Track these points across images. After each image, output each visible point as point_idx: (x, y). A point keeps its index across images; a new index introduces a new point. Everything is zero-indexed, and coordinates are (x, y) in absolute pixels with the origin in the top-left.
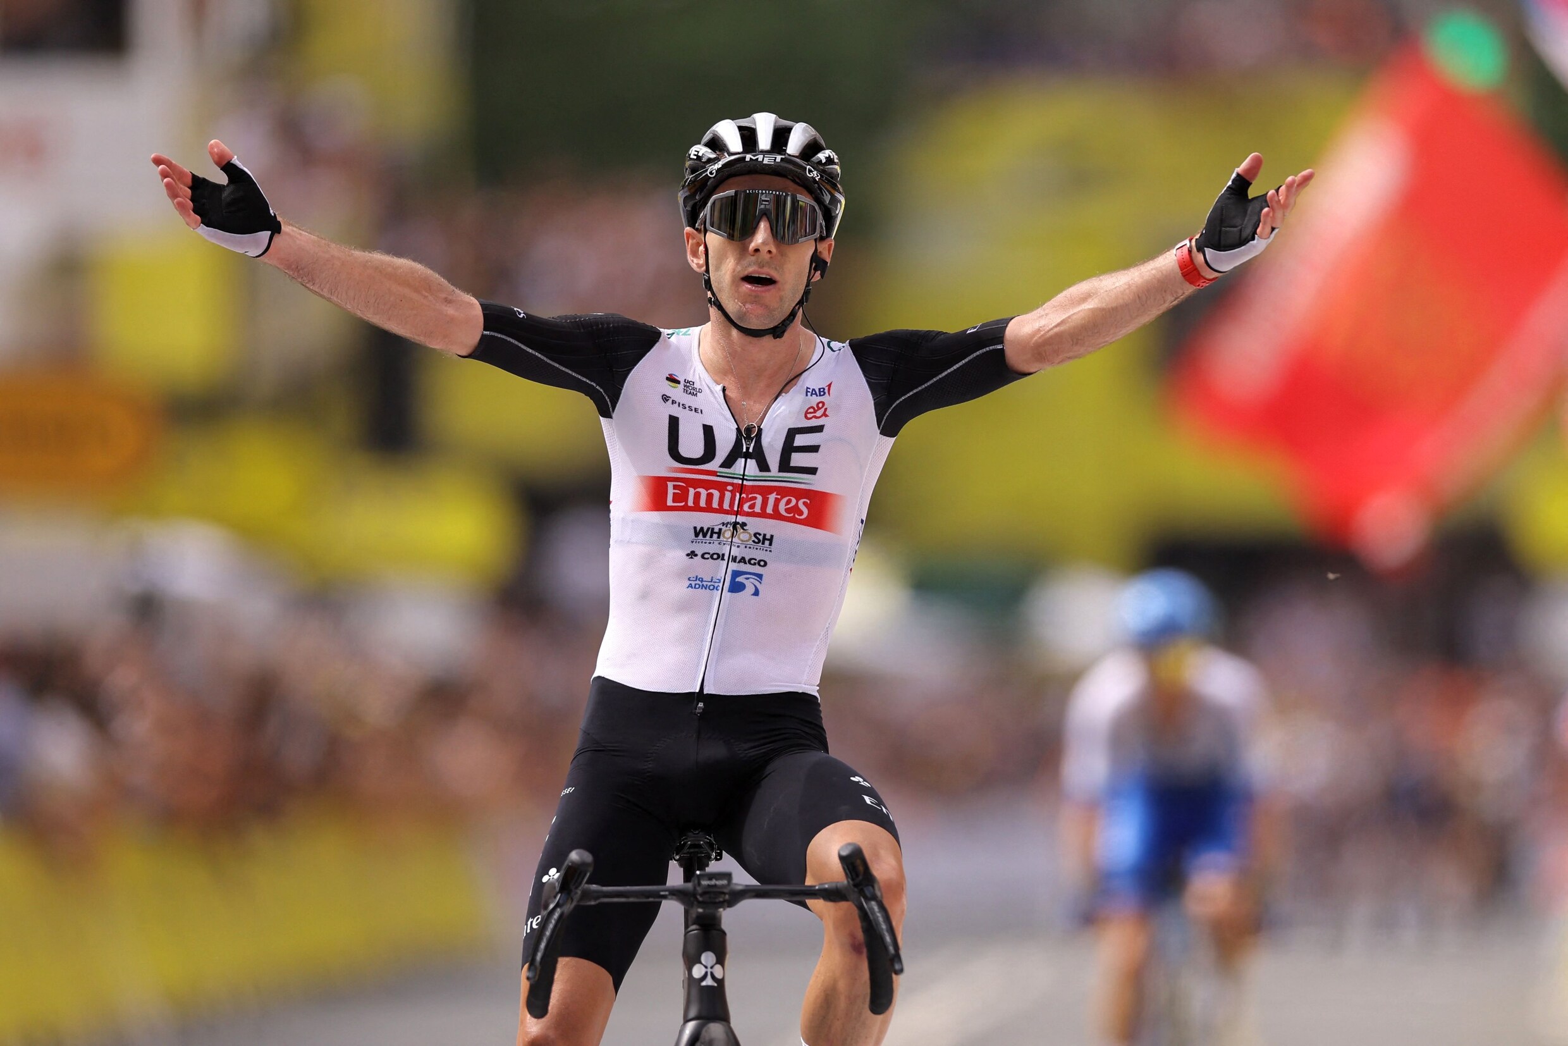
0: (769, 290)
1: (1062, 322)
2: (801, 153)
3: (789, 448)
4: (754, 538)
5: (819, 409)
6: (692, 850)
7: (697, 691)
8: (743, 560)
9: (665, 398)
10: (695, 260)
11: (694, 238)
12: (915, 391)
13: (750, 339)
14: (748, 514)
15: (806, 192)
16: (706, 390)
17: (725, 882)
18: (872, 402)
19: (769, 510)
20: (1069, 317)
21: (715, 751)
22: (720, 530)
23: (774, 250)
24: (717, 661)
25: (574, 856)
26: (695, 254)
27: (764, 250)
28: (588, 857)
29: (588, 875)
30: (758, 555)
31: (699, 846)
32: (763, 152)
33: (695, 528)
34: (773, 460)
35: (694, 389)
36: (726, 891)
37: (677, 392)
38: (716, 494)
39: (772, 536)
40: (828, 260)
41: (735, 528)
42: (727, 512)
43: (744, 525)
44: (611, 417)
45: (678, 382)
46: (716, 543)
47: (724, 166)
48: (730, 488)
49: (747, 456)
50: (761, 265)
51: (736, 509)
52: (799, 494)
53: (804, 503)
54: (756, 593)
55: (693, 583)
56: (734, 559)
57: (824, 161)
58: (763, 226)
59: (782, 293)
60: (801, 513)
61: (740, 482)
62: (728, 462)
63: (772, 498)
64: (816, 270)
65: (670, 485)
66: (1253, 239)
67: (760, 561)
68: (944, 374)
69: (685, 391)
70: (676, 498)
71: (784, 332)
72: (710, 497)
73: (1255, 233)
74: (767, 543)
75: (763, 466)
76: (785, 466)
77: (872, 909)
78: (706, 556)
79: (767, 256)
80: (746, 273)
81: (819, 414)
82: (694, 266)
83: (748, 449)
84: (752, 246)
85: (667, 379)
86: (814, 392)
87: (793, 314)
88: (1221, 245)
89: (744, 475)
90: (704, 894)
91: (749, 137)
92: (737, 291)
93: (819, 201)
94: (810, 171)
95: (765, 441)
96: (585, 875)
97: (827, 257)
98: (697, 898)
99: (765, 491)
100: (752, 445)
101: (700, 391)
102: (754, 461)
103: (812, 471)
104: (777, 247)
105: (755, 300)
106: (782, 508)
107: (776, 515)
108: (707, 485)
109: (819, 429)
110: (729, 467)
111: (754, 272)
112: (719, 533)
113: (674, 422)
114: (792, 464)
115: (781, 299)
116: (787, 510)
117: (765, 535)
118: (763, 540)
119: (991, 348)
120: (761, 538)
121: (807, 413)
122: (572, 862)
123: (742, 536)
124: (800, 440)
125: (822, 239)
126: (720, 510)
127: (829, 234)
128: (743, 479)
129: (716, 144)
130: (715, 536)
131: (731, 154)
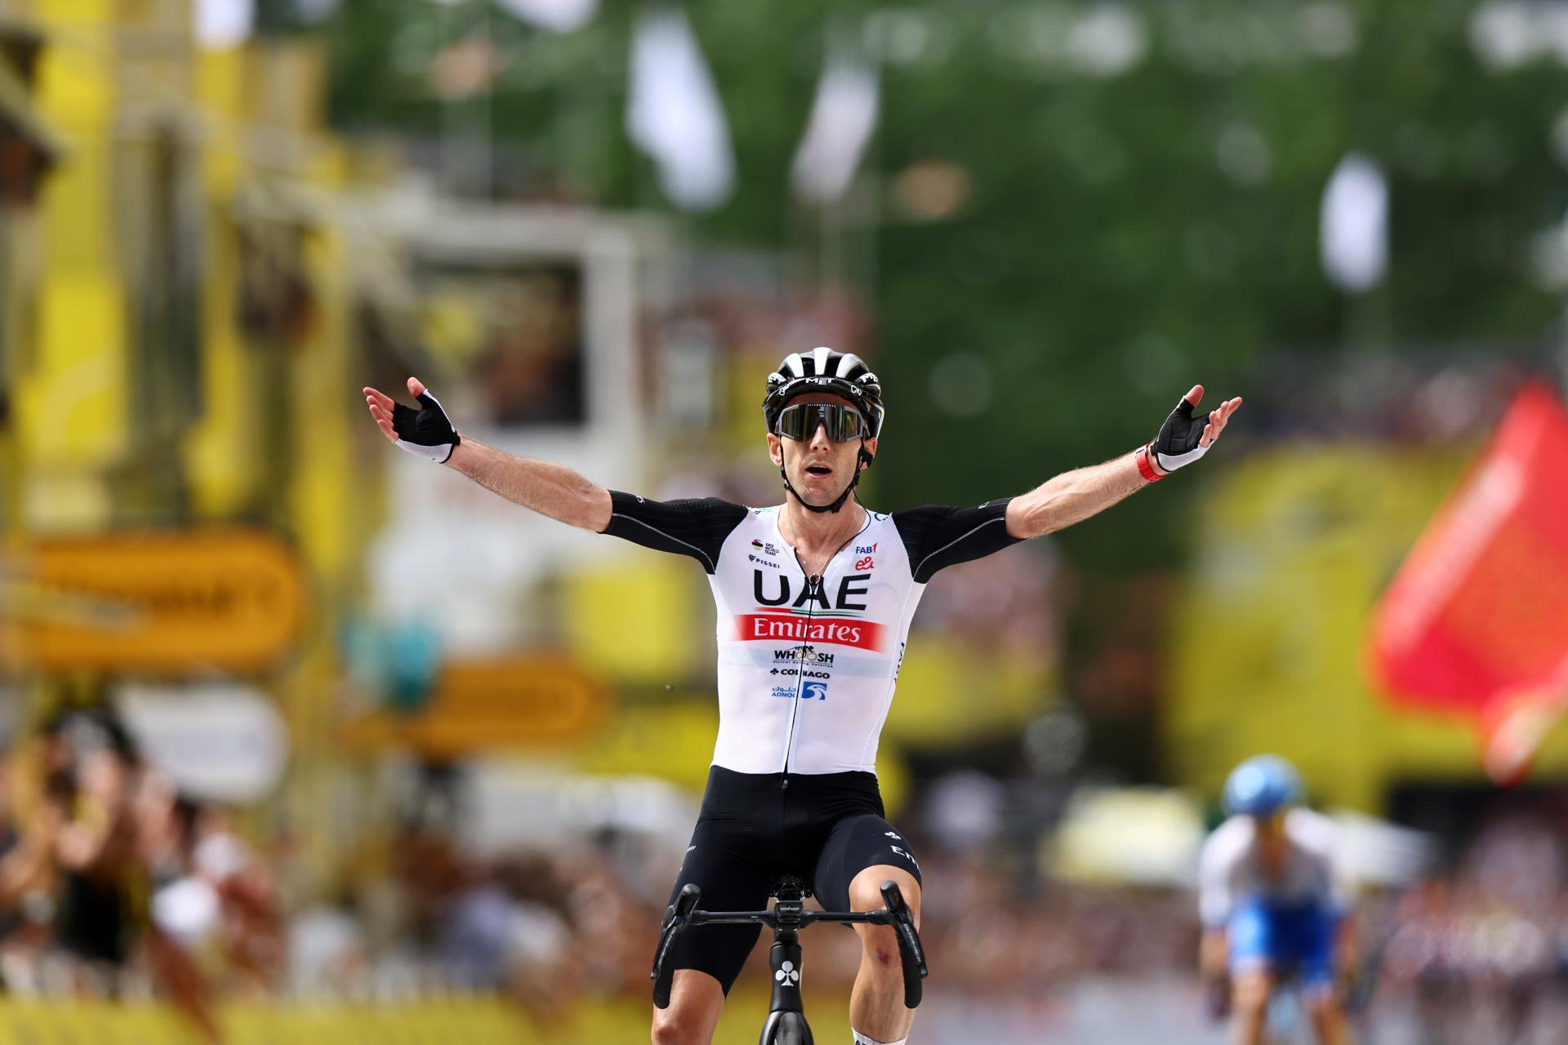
0: (825, 478)
1: (1049, 503)
2: (847, 377)
3: (844, 591)
4: (819, 658)
5: (867, 562)
6: (787, 889)
7: (783, 771)
8: (811, 674)
9: (752, 558)
10: (775, 457)
11: (774, 441)
12: (940, 550)
13: (815, 514)
14: (814, 640)
15: (852, 404)
16: (781, 550)
17: (798, 909)
18: (908, 558)
19: (830, 636)
20: (1055, 499)
21: (798, 817)
22: (794, 652)
23: (828, 447)
24: (797, 749)
25: (686, 888)
26: (775, 452)
27: (821, 448)
28: (697, 890)
29: (697, 902)
30: (823, 670)
31: (792, 886)
32: (819, 376)
33: (776, 652)
34: (832, 600)
35: (773, 550)
36: (798, 915)
37: (760, 553)
38: (790, 626)
39: (832, 656)
40: (873, 454)
41: (804, 651)
42: (799, 639)
43: (811, 648)
44: (714, 573)
45: (761, 545)
46: (792, 662)
47: (791, 387)
48: (800, 621)
49: (813, 597)
50: (819, 458)
51: (805, 636)
52: (852, 624)
53: (857, 631)
54: (823, 697)
55: (776, 693)
56: (805, 674)
57: (865, 381)
58: (820, 430)
59: (836, 479)
60: (854, 638)
61: (808, 616)
62: (799, 603)
63: (832, 627)
64: (863, 461)
65: (757, 620)
66: (1196, 447)
67: (824, 674)
68: (961, 538)
69: (767, 552)
70: (761, 629)
71: (840, 507)
72: (786, 628)
73: (1197, 443)
74: (829, 661)
75: (825, 604)
76: (841, 603)
77: (905, 930)
78: (785, 672)
79: (823, 452)
80: (809, 465)
81: (867, 566)
82: (775, 462)
83: (813, 592)
84: (812, 445)
85: (753, 543)
86: (863, 550)
87: (845, 495)
88: (1171, 451)
89: (810, 611)
90: (783, 917)
91: (809, 365)
92: (803, 479)
93: (863, 411)
94: (854, 389)
95: (826, 586)
96: (695, 902)
97: (872, 451)
98: (778, 922)
99: (826, 623)
100: (817, 589)
101: (778, 552)
102: (818, 601)
103: (862, 607)
104: (831, 445)
105: (816, 484)
106: (839, 634)
107: (835, 640)
108: (784, 619)
109: (867, 577)
110: (800, 606)
111: (815, 464)
112: (793, 655)
113: (758, 575)
114: (847, 602)
115: (836, 484)
116: (843, 636)
117: (827, 655)
118: (825, 659)
119: (996, 519)
120: (824, 657)
121: (857, 565)
122: (685, 893)
123: (811, 656)
124: (852, 585)
125: (868, 438)
126: (794, 638)
127: (873, 434)
128: (810, 615)
129: (786, 372)
130: (791, 657)
131: (796, 378)
